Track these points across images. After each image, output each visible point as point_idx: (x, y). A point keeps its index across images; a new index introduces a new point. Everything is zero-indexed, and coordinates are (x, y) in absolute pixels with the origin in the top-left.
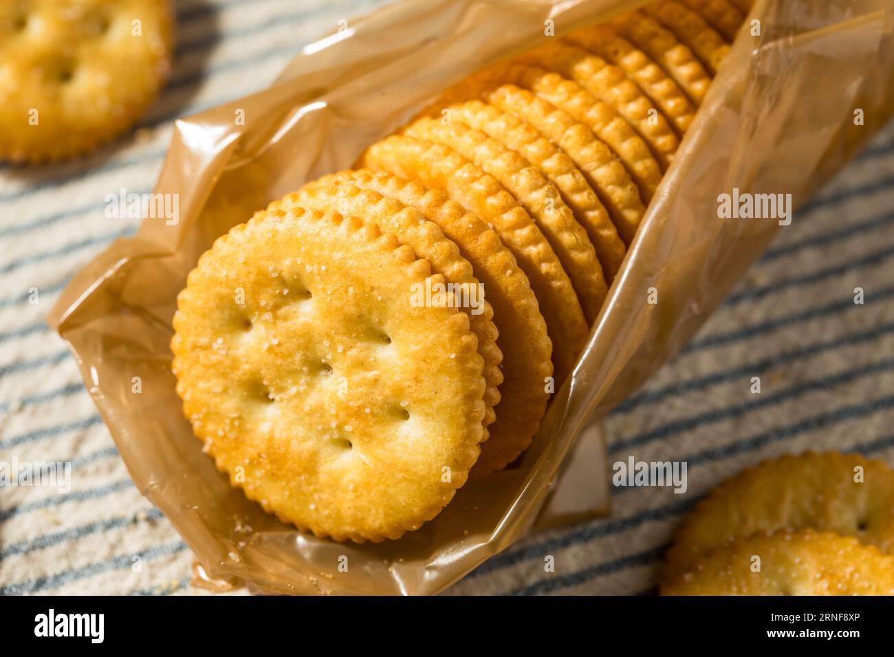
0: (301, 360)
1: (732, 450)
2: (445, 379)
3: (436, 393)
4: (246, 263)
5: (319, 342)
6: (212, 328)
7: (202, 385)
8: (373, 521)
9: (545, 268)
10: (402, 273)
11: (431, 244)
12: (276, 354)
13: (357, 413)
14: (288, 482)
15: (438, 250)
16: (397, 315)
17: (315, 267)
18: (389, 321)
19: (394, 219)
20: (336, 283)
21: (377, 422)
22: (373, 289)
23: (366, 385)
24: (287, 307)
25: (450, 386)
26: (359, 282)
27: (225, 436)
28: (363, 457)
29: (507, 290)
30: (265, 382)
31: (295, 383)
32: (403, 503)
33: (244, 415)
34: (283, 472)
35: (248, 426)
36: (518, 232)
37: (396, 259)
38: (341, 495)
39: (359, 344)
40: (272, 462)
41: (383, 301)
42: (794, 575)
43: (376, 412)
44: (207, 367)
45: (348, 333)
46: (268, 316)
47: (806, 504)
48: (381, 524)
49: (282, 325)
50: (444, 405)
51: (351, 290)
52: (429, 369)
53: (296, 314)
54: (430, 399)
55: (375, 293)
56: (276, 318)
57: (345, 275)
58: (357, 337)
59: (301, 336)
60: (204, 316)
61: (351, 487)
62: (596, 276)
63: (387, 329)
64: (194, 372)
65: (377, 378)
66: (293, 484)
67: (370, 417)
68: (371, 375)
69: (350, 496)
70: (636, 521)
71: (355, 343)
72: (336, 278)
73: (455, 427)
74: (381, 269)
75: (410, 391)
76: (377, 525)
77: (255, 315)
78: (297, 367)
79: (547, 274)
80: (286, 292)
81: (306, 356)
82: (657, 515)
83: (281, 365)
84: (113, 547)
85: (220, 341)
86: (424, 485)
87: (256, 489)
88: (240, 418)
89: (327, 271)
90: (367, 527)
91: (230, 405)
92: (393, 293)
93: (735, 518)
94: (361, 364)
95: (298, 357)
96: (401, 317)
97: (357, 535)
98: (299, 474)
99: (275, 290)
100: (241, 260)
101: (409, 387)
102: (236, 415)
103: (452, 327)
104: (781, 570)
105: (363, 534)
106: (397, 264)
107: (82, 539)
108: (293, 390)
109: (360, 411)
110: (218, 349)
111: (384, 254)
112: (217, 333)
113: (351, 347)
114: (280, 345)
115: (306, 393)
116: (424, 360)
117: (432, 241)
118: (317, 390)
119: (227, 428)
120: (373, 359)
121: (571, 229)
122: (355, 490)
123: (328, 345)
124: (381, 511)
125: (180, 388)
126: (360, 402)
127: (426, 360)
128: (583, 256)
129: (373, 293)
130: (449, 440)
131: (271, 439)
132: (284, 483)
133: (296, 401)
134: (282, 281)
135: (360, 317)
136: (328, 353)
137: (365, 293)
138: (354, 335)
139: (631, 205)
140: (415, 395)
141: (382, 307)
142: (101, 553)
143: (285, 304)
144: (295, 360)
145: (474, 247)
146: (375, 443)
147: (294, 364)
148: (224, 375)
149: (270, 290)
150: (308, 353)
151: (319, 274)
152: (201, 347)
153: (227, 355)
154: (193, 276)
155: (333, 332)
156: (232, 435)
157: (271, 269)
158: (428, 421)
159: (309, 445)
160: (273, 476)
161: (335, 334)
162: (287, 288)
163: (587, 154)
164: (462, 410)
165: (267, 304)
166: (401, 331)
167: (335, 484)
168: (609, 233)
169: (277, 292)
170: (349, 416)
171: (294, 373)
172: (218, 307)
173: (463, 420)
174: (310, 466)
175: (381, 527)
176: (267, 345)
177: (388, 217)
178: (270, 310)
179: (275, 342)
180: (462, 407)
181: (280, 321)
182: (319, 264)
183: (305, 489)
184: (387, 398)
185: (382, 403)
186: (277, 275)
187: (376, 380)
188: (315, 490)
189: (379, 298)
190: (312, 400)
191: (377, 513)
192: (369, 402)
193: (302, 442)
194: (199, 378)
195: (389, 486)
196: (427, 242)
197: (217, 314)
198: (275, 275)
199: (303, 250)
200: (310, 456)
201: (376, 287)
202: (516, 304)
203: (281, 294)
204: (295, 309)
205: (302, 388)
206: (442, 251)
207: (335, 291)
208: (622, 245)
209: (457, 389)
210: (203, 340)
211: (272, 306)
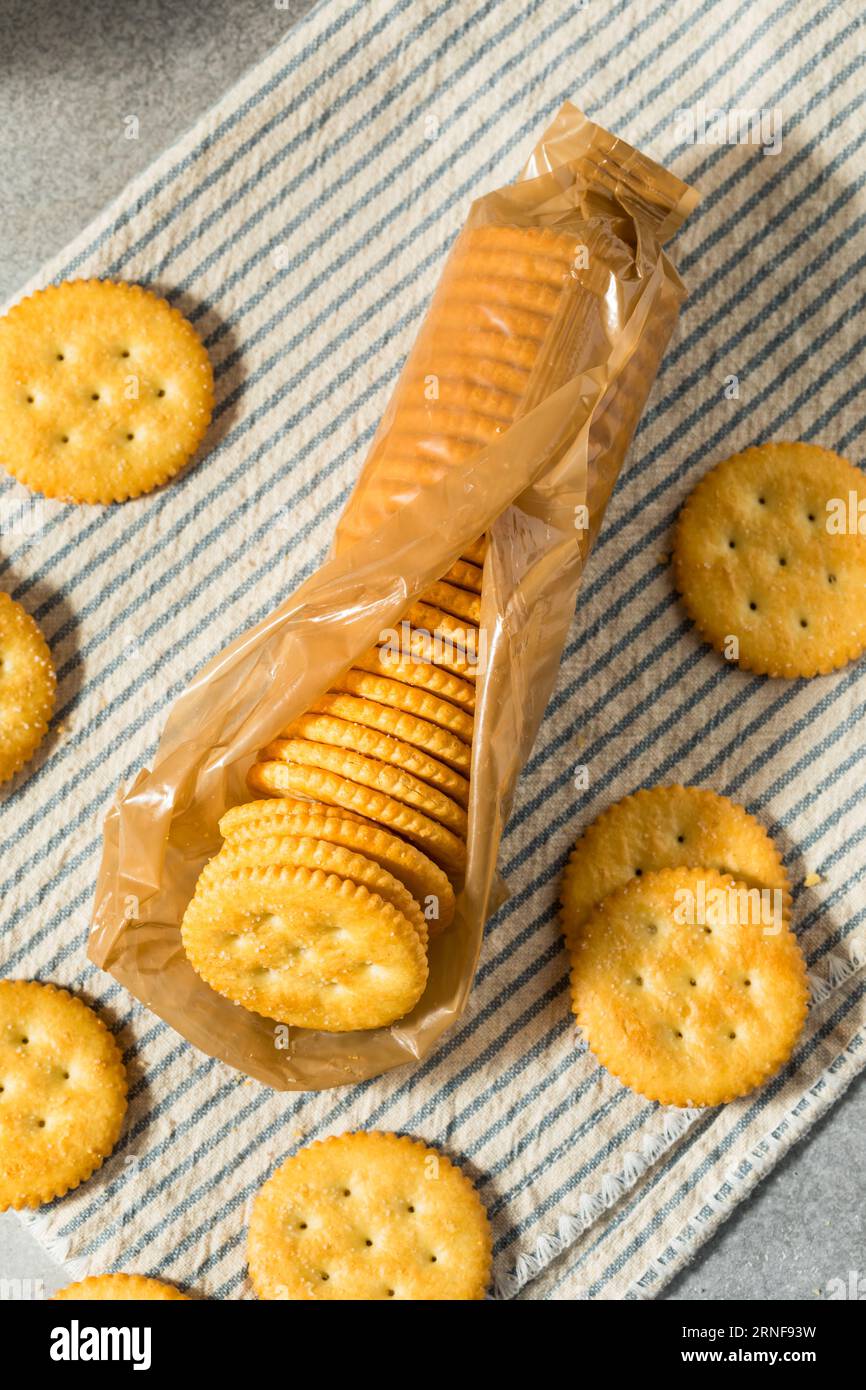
0: (284, 950)
1: (572, 811)
4: (224, 911)
6: (214, 946)
7: (220, 976)
9: (423, 833)
10: (338, 897)
11: (348, 864)
12: (266, 952)
13: (337, 972)
15: (354, 866)
17: (275, 906)
19: (316, 854)
21: (352, 974)
23: (337, 957)
24: (261, 925)
26: (309, 909)
29: (406, 865)
30: (263, 965)
31: (285, 962)
33: (255, 983)
35: (262, 987)
36: (396, 820)
39: (322, 936)
40: (288, 1006)
42: (653, 915)
43: (349, 969)
46: (250, 931)
47: (639, 843)
51: (306, 914)
55: (324, 913)
56: (256, 931)
58: (319, 933)
59: (280, 940)
62: (456, 816)
64: (211, 970)
65: (343, 952)
67: (347, 972)
68: (338, 952)
70: (528, 893)
71: (319, 936)
74: (321, 900)
78: (283, 954)
80: (258, 918)
81: (287, 947)
82: (540, 883)
83: (272, 956)
84: (191, 1064)
85: (223, 953)
88: (254, 985)
89: (284, 907)
91: (246, 983)
93: (596, 875)
94: (328, 946)
95: (282, 949)
98: (311, 1008)
99: (250, 920)
100: (221, 911)
101: (367, 953)
102: (251, 986)
104: (643, 915)
107: (169, 1068)
108: (287, 967)
110: (223, 955)
112: (218, 949)
113: (317, 939)
115: (295, 965)
117: (348, 861)
118: (302, 963)
121: (428, 798)
128: (444, 808)
129: (322, 913)
131: (282, 994)
134: (253, 914)
138: (317, 933)
139: (459, 754)
142: (186, 1072)
144: (280, 952)
145: (375, 850)
146: (354, 982)
149: (247, 921)
150: (287, 945)
153: (230, 957)
154: (186, 918)
156: (253, 996)
159: (311, 991)
160: (291, 1011)
162: (258, 916)
163: (417, 736)
165: (248, 927)
167: (337, 1008)
168: (453, 783)
169: (252, 920)
170: (331, 973)
171: (282, 958)
174: (316, 1003)
178: (251, 929)
179: (263, 947)
181: (261, 934)
182: (277, 903)
183: (318, 1014)
184: (352, 960)
185: (349, 963)
186: (249, 912)
187: (343, 954)
189: (327, 914)
190: (301, 969)
193: (304, 991)
194: (215, 972)
196: (345, 864)
197: (212, 938)
198: (246, 912)
201: (323, 910)
202: (415, 870)
203: (255, 920)
204: (268, 925)
205: (291, 964)
207: (295, 916)
208: (464, 781)
211: (251, 927)
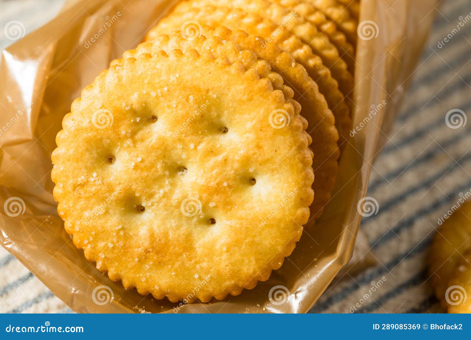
0: (162, 167)
2: (280, 139)
3: (276, 151)
5: (173, 149)
6: (86, 168)
7: (87, 214)
8: (247, 269)
9: (311, 62)
11: (237, 53)
12: (142, 170)
13: (218, 190)
14: (173, 265)
15: (244, 56)
16: (230, 105)
17: (159, 91)
18: (226, 112)
19: (204, 45)
20: (178, 97)
21: (234, 191)
22: (208, 91)
23: (218, 166)
24: (142, 131)
25: (285, 142)
27: (114, 248)
28: (228, 223)
29: (295, 77)
30: (137, 195)
31: (161, 187)
32: (269, 246)
33: (126, 226)
34: (167, 257)
35: (131, 233)
37: (220, 65)
38: (218, 259)
39: (206, 138)
40: (157, 253)
41: (218, 98)
43: (231, 184)
44: (88, 198)
45: (195, 132)
46: (129, 142)
48: (254, 269)
49: (140, 146)
50: (284, 158)
51: (191, 98)
52: (266, 135)
53: (150, 134)
54: (272, 157)
55: (211, 93)
56: (135, 142)
57: (184, 88)
58: (203, 133)
59: (158, 148)
60: (77, 160)
61: (225, 249)
63: (225, 120)
64: (78, 207)
65: (226, 158)
66: (177, 264)
67: (227, 189)
68: (220, 158)
69: (224, 256)
70: (395, 262)
71: (203, 138)
72: (177, 93)
73: (295, 173)
74: (211, 75)
75: (256, 157)
76: (251, 271)
77: (118, 145)
78: (160, 172)
79: (315, 66)
80: (138, 120)
81: (166, 163)
83: (147, 176)
85: (95, 174)
86: (282, 225)
87: (147, 281)
88: (123, 229)
89: (168, 90)
90: (244, 276)
91: (113, 221)
92: (224, 88)
94: (211, 152)
95: (159, 166)
96: (234, 105)
97: (236, 286)
98: (180, 254)
99: (130, 120)
101: (254, 154)
102: (120, 227)
103: (275, 100)
105: (241, 284)
106: (221, 68)
108: (161, 193)
109: (218, 187)
110: (95, 181)
111: (209, 64)
112: (90, 170)
113: (200, 142)
114: (143, 161)
115: (171, 192)
116: (261, 130)
117: (237, 51)
118: (179, 186)
119: (115, 240)
120: (219, 145)
121: (317, 36)
122: (228, 251)
123: (181, 147)
124: (253, 259)
125: (68, 225)
126: (218, 180)
127: (262, 129)
128: (332, 53)
129: (209, 94)
130: (294, 184)
131: (152, 236)
132: (170, 266)
133: (164, 200)
134: (134, 112)
135: (202, 116)
136: (182, 154)
137: (202, 97)
138: (200, 132)
139: (346, 20)
140: (260, 159)
141: (218, 104)
143: (140, 129)
144: (157, 169)
145: (264, 53)
146: (236, 207)
147: (157, 172)
148: (103, 200)
149: (126, 122)
150: (166, 161)
151: (162, 96)
152: (80, 185)
153: (103, 183)
155: (184, 135)
156: (121, 243)
157: (124, 104)
158: (273, 175)
159: (183, 230)
160: (159, 264)
161: (185, 136)
162: (138, 117)
164: (298, 158)
165: (127, 132)
166: (237, 116)
168: (340, 37)
169: (132, 121)
170: (211, 194)
171: (158, 180)
172: (87, 150)
173: (300, 165)
174: (188, 245)
175: (254, 273)
176: (133, 164)
177: (199, 45)
178: (130, 137)
179: (139, 159)
180: (297, 156)
181: (139, 143)
182: (161, 87)
183: (188, 264)
184: (237, 170)
185: (234, 175)
186: (130, 108)
187: (226, 160)
188: (196, 263)
189: (215, 96)
190: (176, 196)
191: (250, 261)
192: (224, 179)
193: (177, 230)
194: (83, 210)
195: (255, 236)
196: (234, 53)
197: (87, 156)
198: (127, 108)
199: (146, 81)
200: (186, 238)
201: (210, 88)
203: (135, 122)
204: (147, 131)
205: (167, 188)
206: (247, 56)
207: (179, 103)
209: (291, 143)
210: (81, 179)
211: (131, 133)
